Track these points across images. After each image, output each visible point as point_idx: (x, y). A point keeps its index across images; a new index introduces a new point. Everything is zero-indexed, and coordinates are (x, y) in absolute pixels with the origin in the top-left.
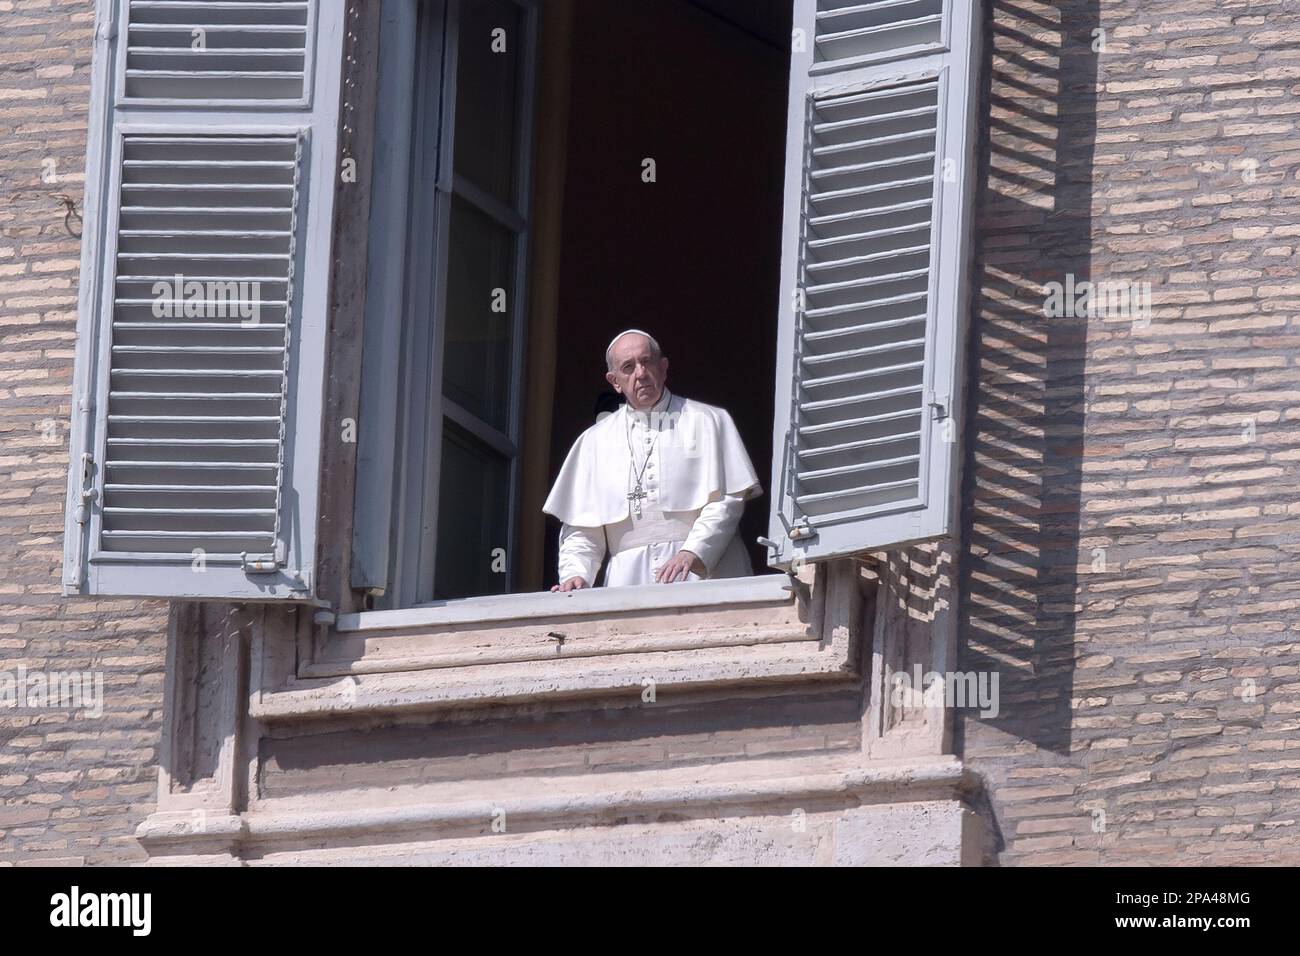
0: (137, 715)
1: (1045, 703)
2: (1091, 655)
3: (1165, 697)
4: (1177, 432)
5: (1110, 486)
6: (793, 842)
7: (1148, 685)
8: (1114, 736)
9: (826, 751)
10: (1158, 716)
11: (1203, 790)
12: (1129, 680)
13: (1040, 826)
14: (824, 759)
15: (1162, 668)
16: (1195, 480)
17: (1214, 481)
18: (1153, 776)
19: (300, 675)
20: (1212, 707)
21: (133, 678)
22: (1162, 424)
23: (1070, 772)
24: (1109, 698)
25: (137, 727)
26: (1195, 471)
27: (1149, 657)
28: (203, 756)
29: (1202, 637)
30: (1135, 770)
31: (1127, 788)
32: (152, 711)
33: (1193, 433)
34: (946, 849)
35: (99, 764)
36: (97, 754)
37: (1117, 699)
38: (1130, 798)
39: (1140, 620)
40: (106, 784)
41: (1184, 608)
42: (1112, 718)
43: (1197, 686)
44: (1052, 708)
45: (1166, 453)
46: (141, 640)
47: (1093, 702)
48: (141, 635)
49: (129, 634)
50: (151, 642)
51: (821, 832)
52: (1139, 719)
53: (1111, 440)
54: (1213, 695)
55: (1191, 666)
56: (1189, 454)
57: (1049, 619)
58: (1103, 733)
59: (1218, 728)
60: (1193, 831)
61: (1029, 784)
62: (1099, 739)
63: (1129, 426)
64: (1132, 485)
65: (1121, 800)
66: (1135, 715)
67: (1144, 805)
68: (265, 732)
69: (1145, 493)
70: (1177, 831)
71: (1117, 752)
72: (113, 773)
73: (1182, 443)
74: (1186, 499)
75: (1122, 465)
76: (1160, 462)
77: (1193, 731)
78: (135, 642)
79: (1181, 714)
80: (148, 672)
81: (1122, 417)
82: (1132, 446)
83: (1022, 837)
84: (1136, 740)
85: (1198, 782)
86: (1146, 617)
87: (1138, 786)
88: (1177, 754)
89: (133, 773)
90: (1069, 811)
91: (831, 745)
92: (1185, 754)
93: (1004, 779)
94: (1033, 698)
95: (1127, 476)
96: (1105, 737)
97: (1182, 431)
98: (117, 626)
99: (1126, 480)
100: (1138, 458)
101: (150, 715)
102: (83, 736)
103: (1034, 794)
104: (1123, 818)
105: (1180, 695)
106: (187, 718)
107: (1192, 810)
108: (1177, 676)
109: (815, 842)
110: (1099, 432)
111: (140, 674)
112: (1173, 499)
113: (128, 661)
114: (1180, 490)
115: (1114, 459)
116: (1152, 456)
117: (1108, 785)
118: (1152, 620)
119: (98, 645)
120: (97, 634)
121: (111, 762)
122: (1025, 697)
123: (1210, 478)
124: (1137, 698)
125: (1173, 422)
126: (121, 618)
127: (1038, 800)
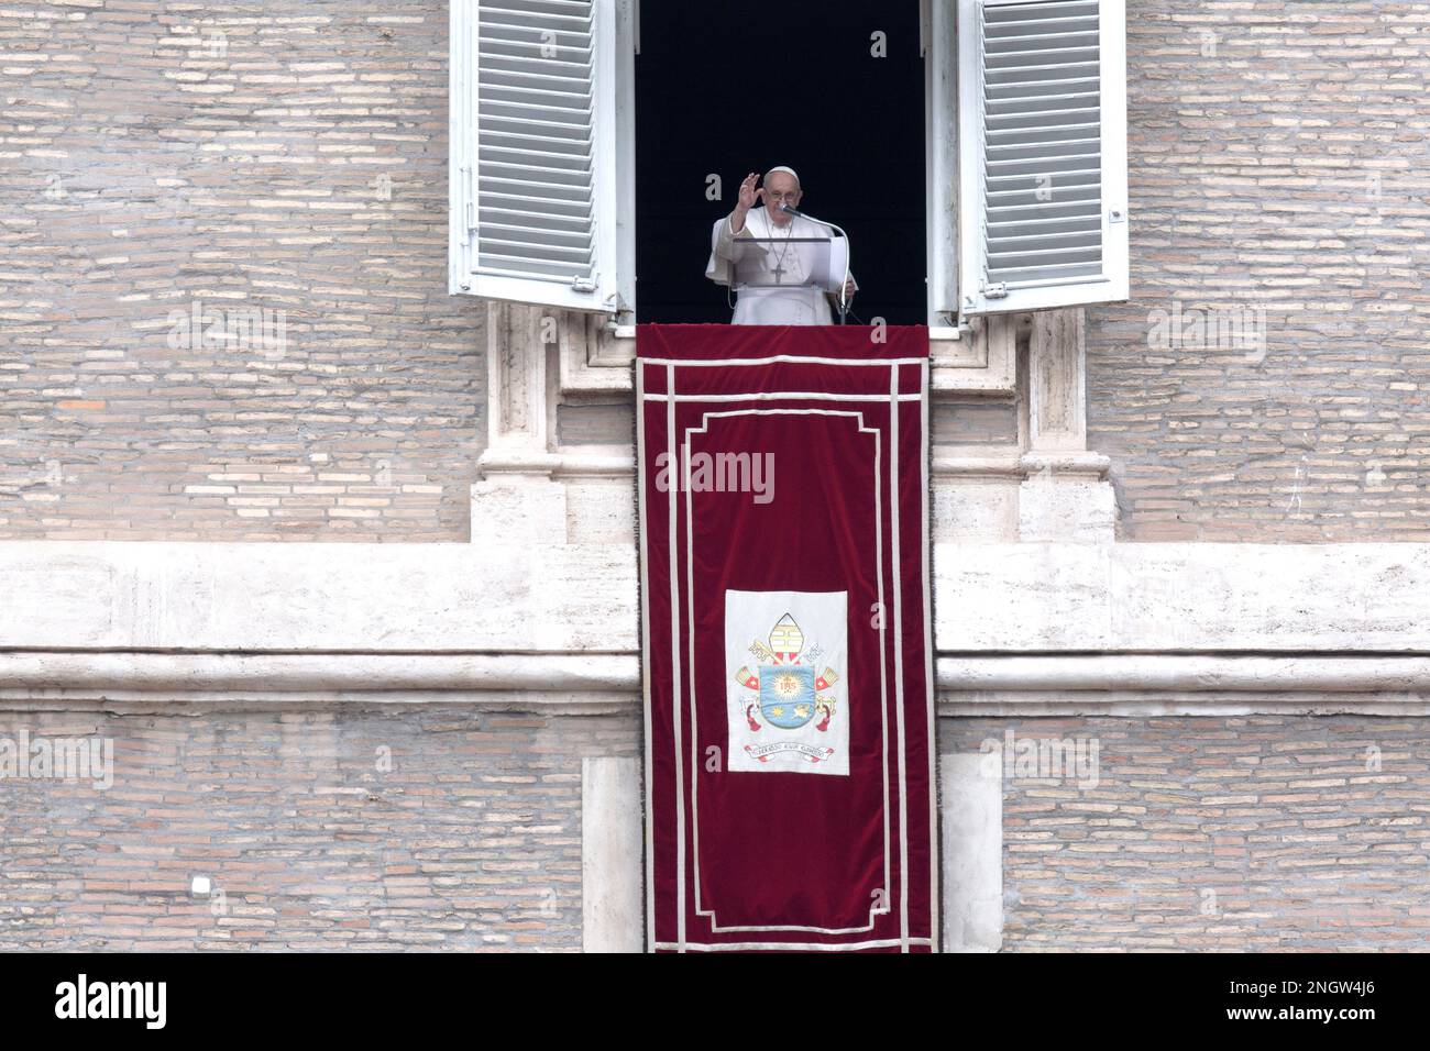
0: (459, 384)
1: (1150, 423)
2: (1184, 393)
3: (1240, 425)
4: (1240, 249)
5: (1191, 282)
6: (979, 501)
7: (1227, 416)
8: (1205, 448)
9: (991, 443)
10: (1237, 438)
11: (1274, 489)
12: (1214, 412)
13: (1154, 504)
14: (991, 449)
15: (1238, 405)
16: (1254, 282)
17: (1270, 284)
18: (1236, 477)
19: (590, 363)
20: (1276, 436)
21: (455, 358)
22: (1226, 244)
23: (1172, 470)
24: (1199, 423)
25: (460, 391)
26: (1253, 276)
27: (1227, 397)
28: (515, 414)
29: (1267, 388)
30: (1223, 472)
31: (1216, 484)
32: (471, 381)
33: (1252, 251)
34: (1103, 513)
35: (432, 414)
36: (431, 407)
37: (1205, 424)
38: (1220, 491)
39: (1219, 373)
40: (439, 427)
41: (1252, 367)
42: (1203, 437)
43: (1264, 419)
44: (1157, 426)
45: (1233, 263)
46: (459, 332)
47: (1187, 425)
48: (460, 330)
49: (449, 328)
50: (466, 334)
51: (1000, 495)
52: (1223, 438)
53: (1190, 252)
54: (1278, 427)
55: (1260, 406)
56: (1250, 265)
57: (1150, 367)
58: (1197, 445)
59: (1282, 449)
60: (1267, 516)
61: (1143, 476)
62: (1193, 450)
63: (1204, 243)
64: (1207, 282)
65: (1213, 491)
66: (1220, 435)
67: (1232, 496)
68: (563, 401)
69: (1217, 289)
70: (1257, 515)
71: (1208, 459)
72: (443, 421)
73: (1243, 257)
74: (1248, 295)
75: (1199, 269)
76: (1228, 269)
77: (1264, 450)
78: (454, 334)
79: (1254, 437)
80: (465, 355)
81: (1197, 237)
82: (1205, 256)
83: (1138, 511)
84: (1221, 452)
85: (1270, 483)
86: (1223, 370)
87: (1225, 483)
88: (1252, 463)
89: (459, 421)
90: (1175, 496)
91: (994, 439)
92: (1258, 464)
93: (1123, 471)
94: (1143, 419)
95: (1203, 276)
96: (1197, 449)
97: (1243, 249)
98: (441, 322)
99: (1202, 279)
100: (1211, 265)
101: (470, 384)
102: (419, 394)
103: (1146, 483)
104: (1216, 503)
105: (1253, 425)
106: (504, 388)
107: (1266, 502)
108: (1249, 412)
109: (997, 501)
110: (1180, 246)
111: (460, 356)
112: (1239, 294)
113: (451, 347)
114: (1244, 288)
115: (1193, 264)
116: (1222, 265)
117: (1202, 480)
118: (1228, 374)
119: (426, 334)
120: (424, 327)
121: (441, 413)
122: (1136, 418)
123: (1265, 282)
124: (1220, 424)
125: (1236, 243)
126: (444, 317)
127: (1150, 487)
